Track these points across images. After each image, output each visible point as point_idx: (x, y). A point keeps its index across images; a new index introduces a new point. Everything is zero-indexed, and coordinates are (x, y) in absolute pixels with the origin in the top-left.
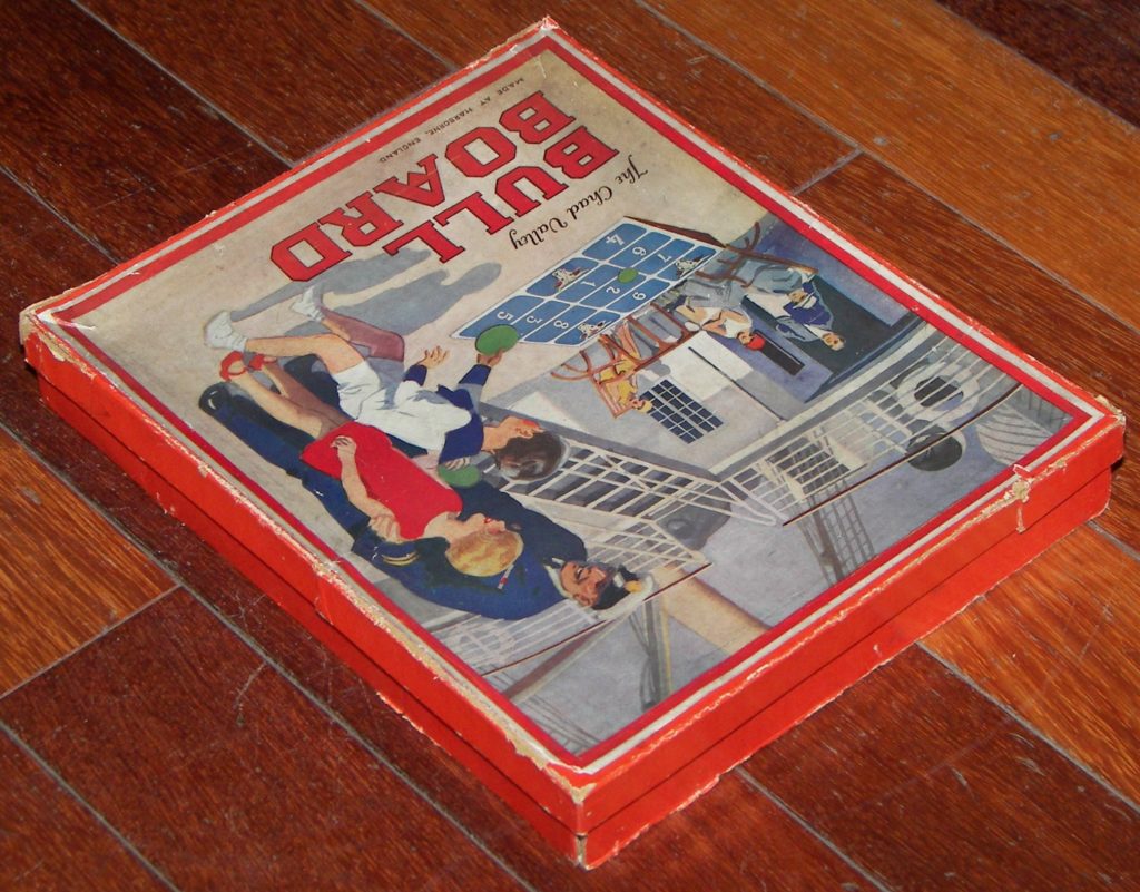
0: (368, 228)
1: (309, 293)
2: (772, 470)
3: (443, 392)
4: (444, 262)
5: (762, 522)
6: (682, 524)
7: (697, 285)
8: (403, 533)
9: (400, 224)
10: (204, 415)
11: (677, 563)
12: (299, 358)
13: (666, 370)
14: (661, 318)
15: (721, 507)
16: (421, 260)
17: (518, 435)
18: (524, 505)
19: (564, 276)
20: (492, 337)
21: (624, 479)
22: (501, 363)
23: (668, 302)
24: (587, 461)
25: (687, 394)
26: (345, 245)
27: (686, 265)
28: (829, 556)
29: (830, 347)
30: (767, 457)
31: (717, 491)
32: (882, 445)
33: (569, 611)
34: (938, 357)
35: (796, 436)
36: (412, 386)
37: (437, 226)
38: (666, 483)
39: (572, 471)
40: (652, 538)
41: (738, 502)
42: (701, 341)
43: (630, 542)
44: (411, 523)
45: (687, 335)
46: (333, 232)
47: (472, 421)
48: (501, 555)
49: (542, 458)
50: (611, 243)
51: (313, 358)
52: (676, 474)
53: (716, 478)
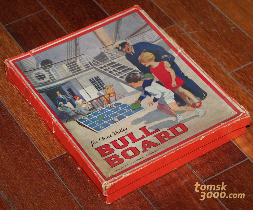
0: (163, 135)
1: (179, 121)
2: (82, 67)
3: (150, 95)
4: (145, 126)
5: (87, 56)
6: (104, 58)
7: (85, 113)
8: (163, 64)
9: (154, 136)
10: (206, 91)
11: (107, 50)
12: (183, 106)
13: (98, 94)
14: (96, 106)
15: (95, 61)
16: (150, 127)
17: (135, 83)
18: (136, 67)
19: (116, 120)
20: (137, 107)
21: (114, 70)
22: (135, 100)
23: (93, 110)
24: (121, 75)
25: (95, 88)
26: (169, 131)
27: (86, 118)
28: (76, 45)
29: (60, 92)
30: (82, 71)
31: (95, 64)
32: (57, 68)
33: (132, 43)
34: (38, 83)
35: (74, 74)
36: (157, 97)
37: (145, 135)
38: (105, 68)
39: (125, 74)
40: (111, 56)
41: (91, 61)
42: (88, 99)
43: (116, 56)
44: (162, 66)
45: (91, 101)
46: (171, 134)
47: (145, 88)
48: (143, 57)
49: (131, 78)
50: (103, 127)
51: (179, 106)
52: (102, 70)
53: (94, 68)
